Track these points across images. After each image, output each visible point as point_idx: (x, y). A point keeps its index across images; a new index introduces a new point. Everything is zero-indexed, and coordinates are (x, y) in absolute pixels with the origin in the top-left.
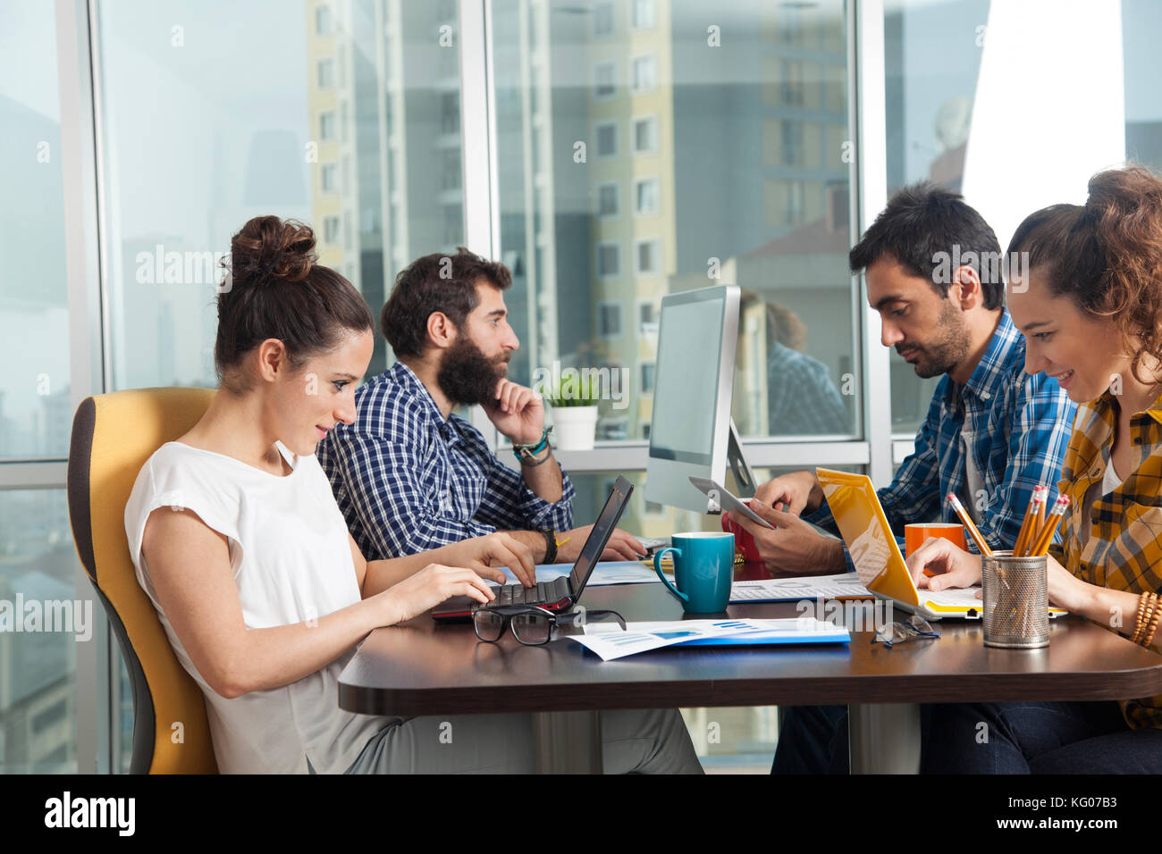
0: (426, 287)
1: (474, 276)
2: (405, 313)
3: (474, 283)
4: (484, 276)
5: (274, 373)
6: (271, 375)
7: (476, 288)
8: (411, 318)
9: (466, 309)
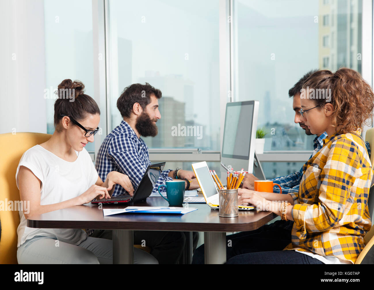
0: (134, 94)
1: (150, 93)
2: (126, 101)
3: (150, 95)
4: (153, 93)
5: (67, 126)
6: (66, 127)
7: (150, 97)
8: (128, 104)
9: (147, 103)
